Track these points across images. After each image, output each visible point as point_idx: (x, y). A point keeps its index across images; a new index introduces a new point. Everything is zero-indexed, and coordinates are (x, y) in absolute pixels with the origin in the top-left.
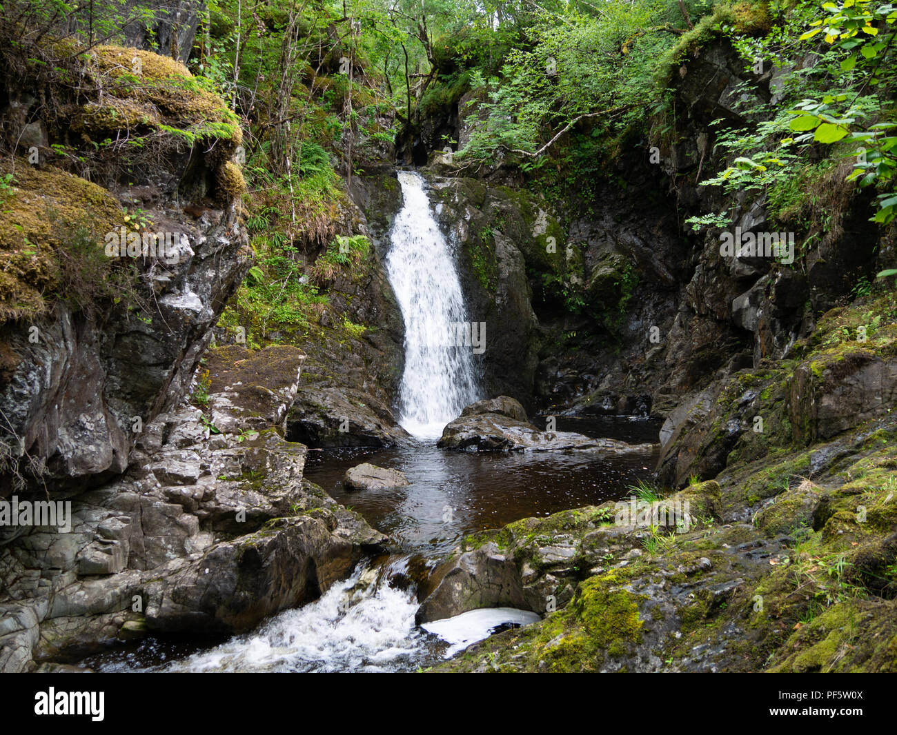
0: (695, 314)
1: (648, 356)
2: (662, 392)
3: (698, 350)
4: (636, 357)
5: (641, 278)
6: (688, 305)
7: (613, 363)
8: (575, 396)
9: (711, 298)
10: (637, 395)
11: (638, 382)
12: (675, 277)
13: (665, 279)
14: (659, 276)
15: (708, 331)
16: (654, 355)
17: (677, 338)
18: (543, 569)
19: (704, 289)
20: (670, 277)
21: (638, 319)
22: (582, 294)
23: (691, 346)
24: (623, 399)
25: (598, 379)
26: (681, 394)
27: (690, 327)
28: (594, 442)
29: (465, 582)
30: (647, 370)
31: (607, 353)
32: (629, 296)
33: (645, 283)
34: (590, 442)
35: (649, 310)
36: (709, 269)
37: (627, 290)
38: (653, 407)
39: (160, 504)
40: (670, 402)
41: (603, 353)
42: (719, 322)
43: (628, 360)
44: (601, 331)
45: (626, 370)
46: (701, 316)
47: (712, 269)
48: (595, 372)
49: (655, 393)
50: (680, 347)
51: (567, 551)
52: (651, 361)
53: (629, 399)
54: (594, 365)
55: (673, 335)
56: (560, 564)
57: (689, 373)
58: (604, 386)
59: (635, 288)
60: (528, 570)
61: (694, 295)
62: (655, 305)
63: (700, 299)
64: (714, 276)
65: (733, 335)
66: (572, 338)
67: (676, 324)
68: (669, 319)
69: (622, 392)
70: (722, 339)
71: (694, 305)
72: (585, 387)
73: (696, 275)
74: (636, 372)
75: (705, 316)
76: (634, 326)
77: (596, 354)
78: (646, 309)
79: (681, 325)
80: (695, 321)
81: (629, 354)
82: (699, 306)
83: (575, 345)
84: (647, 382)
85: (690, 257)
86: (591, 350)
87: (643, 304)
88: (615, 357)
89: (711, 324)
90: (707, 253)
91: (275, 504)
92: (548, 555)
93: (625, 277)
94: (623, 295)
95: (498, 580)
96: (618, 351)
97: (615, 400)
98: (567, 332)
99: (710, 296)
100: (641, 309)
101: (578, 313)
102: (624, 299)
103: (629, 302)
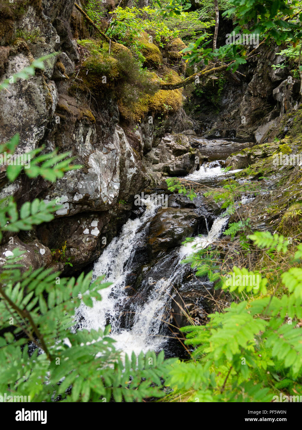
0: (251, 95)
1: (232, 114)
2: (240, 128)
3: (254, 110)
4: (226, 115)
5: (227, 80)
6: (249, 92)
7: (216, 118)
8: (202, 132)
9: (260, 89)
10: (229, 130)
11: (229, 124)
12: (241, 79)
13: (237, 80)
14: (234, 80)
15: (258, 102)
16: (235, 113)
17: (244, 106)
18: (256, 156)
19: (256, 85)
20: (239, 80)
21: (226, 98)
22: (202, 88)
23: (251, 109)
24: (224, 132)
25: (210, 125)
26: (248, 128)
27: (250, 101)
28: (230, 142)
29: (235, 162)
30: (232, 120)
31: (212, 113)
32: (222, 88)
33: (228, 83)
34: (228, 143)
35: (230, 94)
36: (259, 77)
37: (221, 86)
38: (237, 134)
39: (165, 147)
40: (244, 132)
41: (210, 113)
42: (262, 99)
43: (223, 116)
44: (210, 104)
45: (223, 120)
46: (254, 96)
47: (260, 76)
48: (209, 122)
49: (237, 128)
50: (246, 110)
51: (260, 153)
52: (234, 116)
53: (227, 131)
54: (208, 119)
55: (242, 105)
56: (259, 155)
57: (252, 120)
58: (215, 127)
59: (224, 85)
60: (252, 157)
61: (252, 88)
62: (233, 92)
63: (255, 89)
64: (261, 79)
65: (268, 104)
66: (198, 107)
67: (244, 100)
68: (239, 98)
69: (223, 129)
70: (264, 106)
71: (252, 92)
72: (205, 128)
73: (253, 79)
74: (227, 121)
75: (257, 96)
76: (224, 101)
77: (208, 114)
78: (229, 94)
79: (246, 100)
80: (252, 99)
81: (223, 113)
82: (254, 92)
83: (199, 111)
84: (233, 124)
85: (247, 71)
86: (206, 113)
87: (228, 91)
88: (217, 115)
89: (259, 100)
90: (258, 70)
91: (187, 148)
92: (256, 154)
93: (220, 80)
94: (220, 88)
95: (243, 162)
96: (218, 112)
97: (221, 132)
98: (196, 105)
99: (259, 88)
100: (227, 94)
101: (200, 96)
102: (220, 90)
103: (222, 91)
